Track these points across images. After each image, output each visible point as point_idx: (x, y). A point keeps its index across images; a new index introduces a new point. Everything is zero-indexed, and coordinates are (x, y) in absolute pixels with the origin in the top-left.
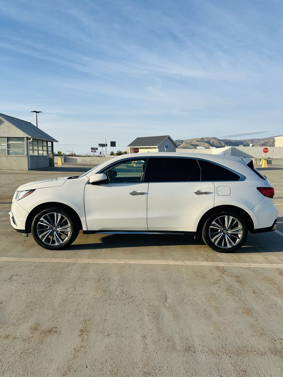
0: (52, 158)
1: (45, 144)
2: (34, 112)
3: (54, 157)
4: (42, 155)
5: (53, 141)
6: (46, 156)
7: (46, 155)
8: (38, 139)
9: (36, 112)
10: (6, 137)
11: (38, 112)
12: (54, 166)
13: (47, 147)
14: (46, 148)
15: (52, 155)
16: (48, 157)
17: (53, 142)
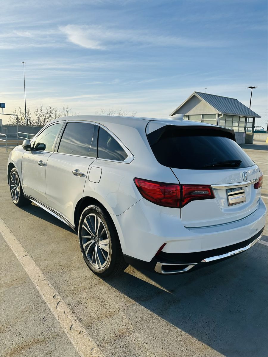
0: (252, 134)
1: (243, 120)
2: (250, 87)
3: (253, 134)
4: (237, 131)
5: (255, 116)
6: (243, 133)
7: (243, 131)
8: (233, 116)
9: (252, 88)
10: (201, 115)
11: (254, 88)
12: (252, 143)
13: (246, 123)
14: (244, 124)
15: (251, 132)
16: (244, 134)
17: (255, 118)
